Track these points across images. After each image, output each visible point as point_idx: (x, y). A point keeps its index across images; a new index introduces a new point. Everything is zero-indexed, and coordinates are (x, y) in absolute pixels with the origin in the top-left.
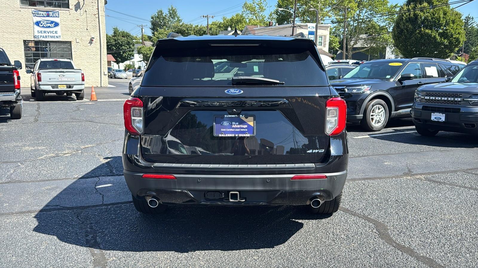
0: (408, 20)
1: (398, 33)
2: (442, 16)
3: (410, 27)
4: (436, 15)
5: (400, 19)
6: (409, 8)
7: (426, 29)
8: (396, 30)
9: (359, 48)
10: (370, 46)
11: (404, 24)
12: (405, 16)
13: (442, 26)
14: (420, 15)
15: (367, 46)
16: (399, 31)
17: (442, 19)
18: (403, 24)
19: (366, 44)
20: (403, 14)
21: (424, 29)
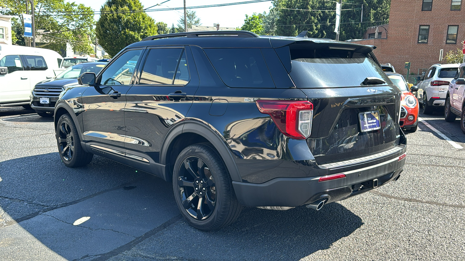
0: (112, 20)
1: (104, 32)
2: (141, 20)
3: (115, 28)
4: (137, 19)
5: (104, 19)
6: (111, 9)
7: (130, 31)
8: (101, 29)
9: (39, 43)
10: (50, 42)
11: (109, 24)
12: (109, 17)
13: (142, 29)
14: (122, 17)
15: (46, 42)
16: (104, 31)
17: (142, 23)
18: (108, 24)
19: (45, 40)
20: (107, 14)
21: (128, 31)
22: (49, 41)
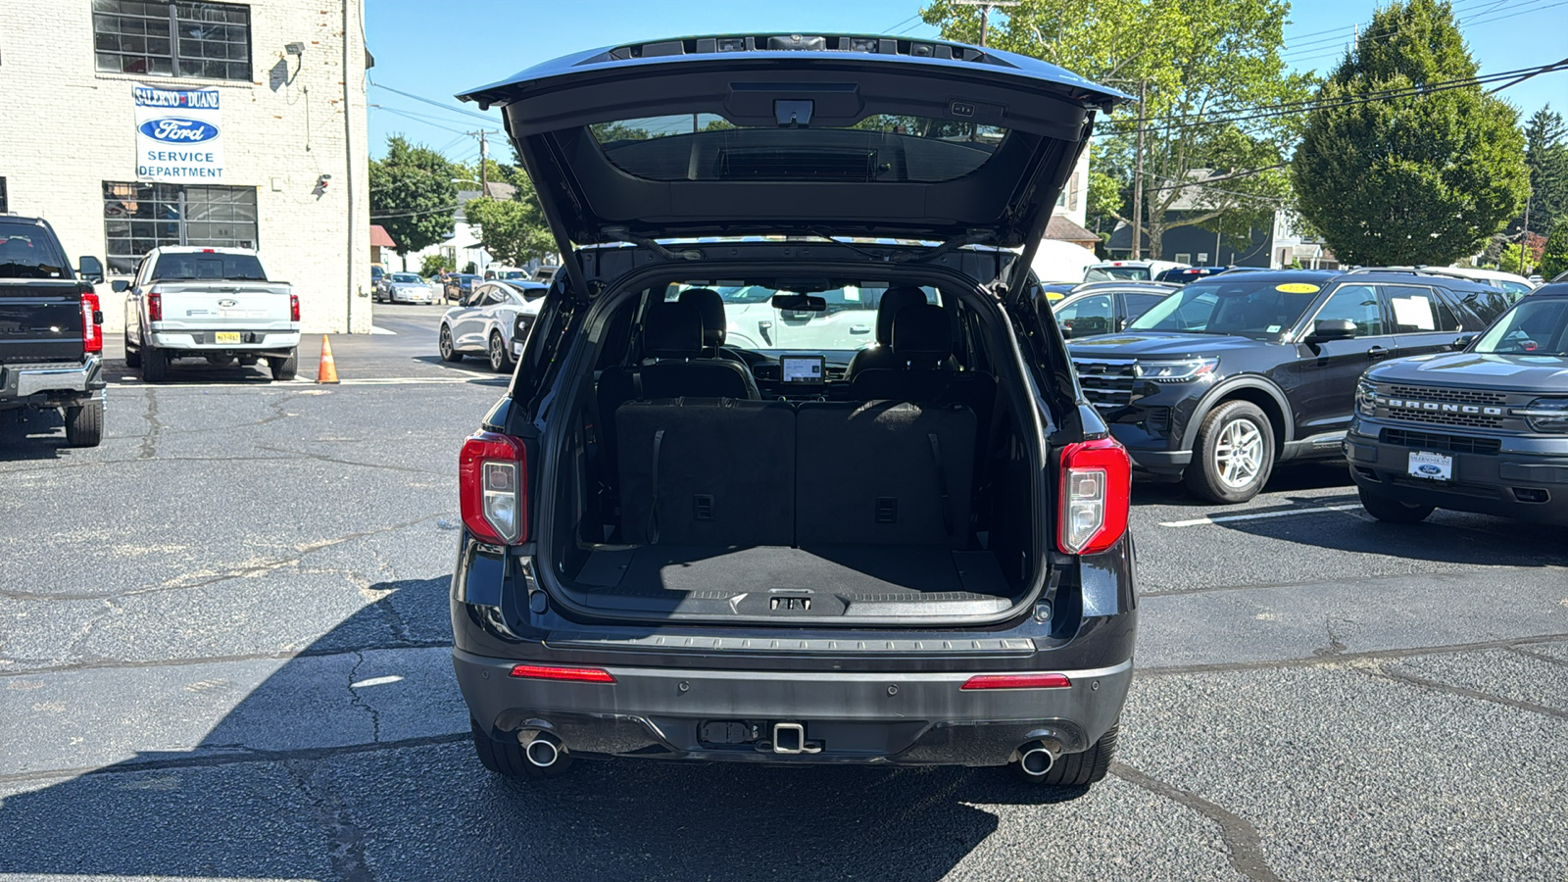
0: (1344, 128)
1: (1312, 170)
2: (1453, 117)
3: (1351, 153)
4: (1435, 115)
5: (1318, 125)
6: (1347, 90)
7: (1403, 159)
8: (1305, 161)
9: (1187, 212)
10: (1222, 207)
11: (1331, 141)
12: (1334, 117)
13: (1454, 150)
14: (1381, 113)
15: (1211, 208)
16: (1314, 166)
17: (1453, 128)
18: (1328, 141)
19: (1208, 201)
20: (1329, 110)
21: (1396, 160)
22: (1218, 205)
